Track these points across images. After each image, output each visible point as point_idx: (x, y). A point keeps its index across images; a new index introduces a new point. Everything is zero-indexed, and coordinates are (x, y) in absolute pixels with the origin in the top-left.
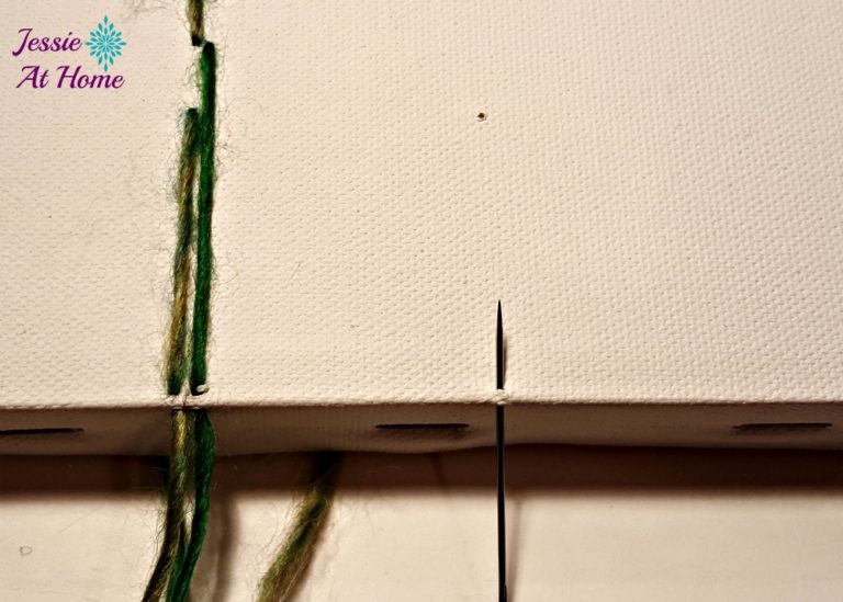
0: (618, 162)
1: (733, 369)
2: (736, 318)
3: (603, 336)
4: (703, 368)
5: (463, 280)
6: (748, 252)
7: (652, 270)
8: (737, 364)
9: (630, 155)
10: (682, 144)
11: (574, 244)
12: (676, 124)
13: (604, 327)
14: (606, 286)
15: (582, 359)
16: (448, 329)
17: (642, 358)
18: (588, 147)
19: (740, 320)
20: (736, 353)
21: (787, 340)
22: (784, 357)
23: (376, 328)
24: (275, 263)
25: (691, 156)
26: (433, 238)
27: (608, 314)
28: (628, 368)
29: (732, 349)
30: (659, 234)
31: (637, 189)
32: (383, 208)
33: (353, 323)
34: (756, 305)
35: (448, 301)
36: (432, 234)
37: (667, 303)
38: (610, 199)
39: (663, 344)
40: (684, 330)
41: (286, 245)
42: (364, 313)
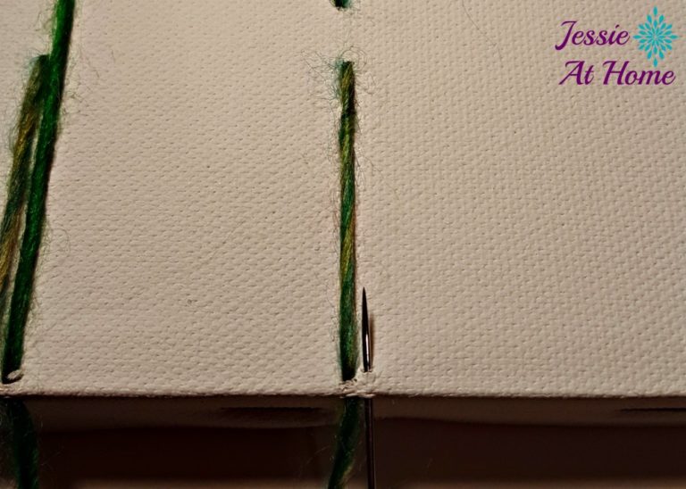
0: (487, 115)
1: (611, 356)
2: (615, 295)
3: (467, 314)
4: (578, 355)
5: (315, 246)
6: (627, 218)
7: (523, 238)
8: (616, 350)
9: (500, 107)
10: (556, 96)
11: (438, 205)
12: (549, 74)
13: (468, 304)
14: (472, 255)
15: (443, 343)
16: (295, 304)
17: (510, 343)
18: (456, 98)
19: (619, 298)
20: (614, 337)
21: (670, 322)
22: (668, 342)
23: (216, 302)
24: (112, 226)
25: (565, 109)
26: (286, 197)
27: (473, 288)
28: (494, 354)
29: (609, 333)
30: (530, 196)
31: (507, 145)
32: (235, 164)
33: (190, 297)
34: (637, 280)
35: (297, 271)
36: (286, 193)
37: (538, 277)
38: (478, 155)
39: (534, 326)
40: (557, 309)
41: (127, 205)
42: (204, 285)
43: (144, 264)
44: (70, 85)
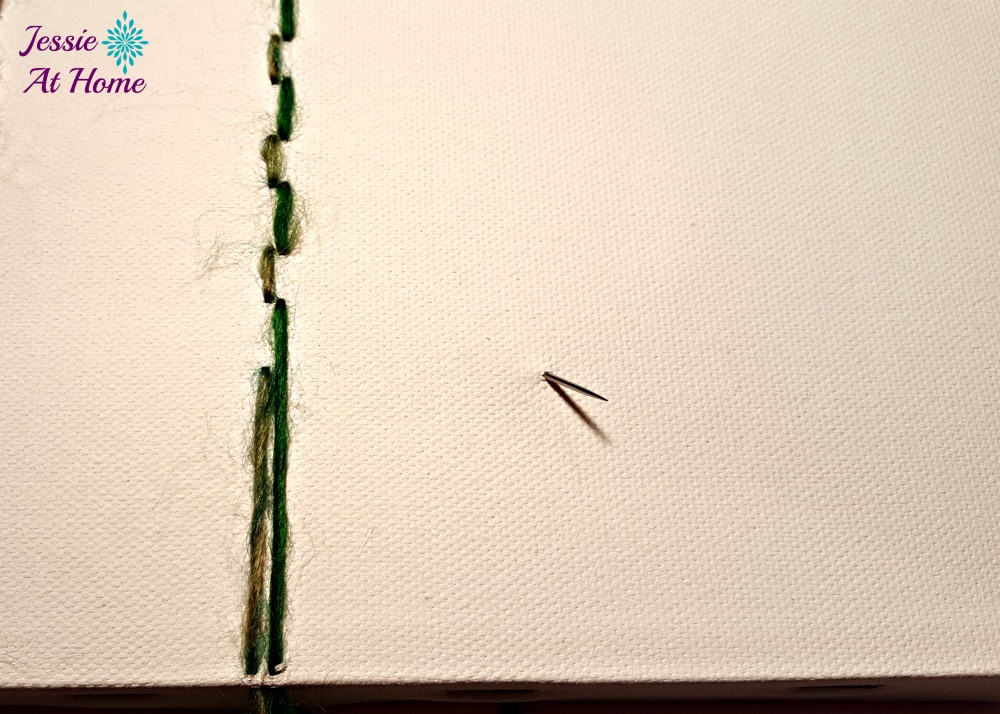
0: (682, 426)
1: (801, 644)
2: (802, 590)
3: (675, 610)
4: (773, 643)
5: (534, 549)
6: (811, 521)
7: (720, 541)
8: (805, 639)
9: (693, 418)
10: (743, 407)
11: (642, 511)
12: (736, 385)
13: (676, 601)
14: (676, 557)
15: (656, 635)
16: (521, 601)
17: (714, 634)
18: (651, 409)
19: (806, 593)
20: (803, 627)
21: (851, 613)
22: (849, 631)
23: (450, 600)
24: (349, 529)
26: (503, 504)
27: (679, 586)
28: (700, 644)
29: (799, 624)
30: (725, 502)
31: (701, 454)
32: (453, 472)
33: (427, 594)
34: (820, 577)
35: (520, 571)
36: (502, 499)
37: (735, 576)
38: (675, 464)
39: (734, 620)
40: (753, 604)
41: (359, 509)
42: (438, 583)
43: (382, 563)
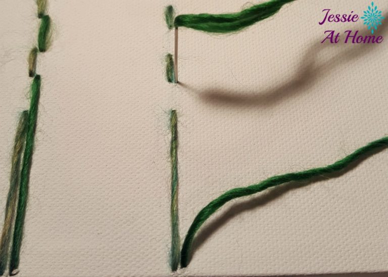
0: (241, 136)
1: (299, 255)
2: (301, 225)
3: (232, 237)
4: (284, 255)
5: (159, 205)
8: (302, 252)
9: (247, 132)
10: (274, 126)
11: (218, 183)
15: (220, 251)
16: (149, 234)
17: (252, 250)
18: (226, 128)
19: (303, 226)
20: (301, 246)
21: (327, 238)
22: (326, 247)
23: (111, 234)
24: (61, 197)
25: (278, 132)
26: (145, 180)
28: (244, 256)
29: (299, 244)
31: (251, 151)
32: (120, 164)
33: (99, 232)
34: (312, 217)
35: (150, 217)
36: (144, 178)
37: (265, 217)
38: (237, 156)
39: (263, 242)
40: (274, 233)
41: (67, 186)
42: (105, 225)
43: (76, 215)
44: (40, 125)
